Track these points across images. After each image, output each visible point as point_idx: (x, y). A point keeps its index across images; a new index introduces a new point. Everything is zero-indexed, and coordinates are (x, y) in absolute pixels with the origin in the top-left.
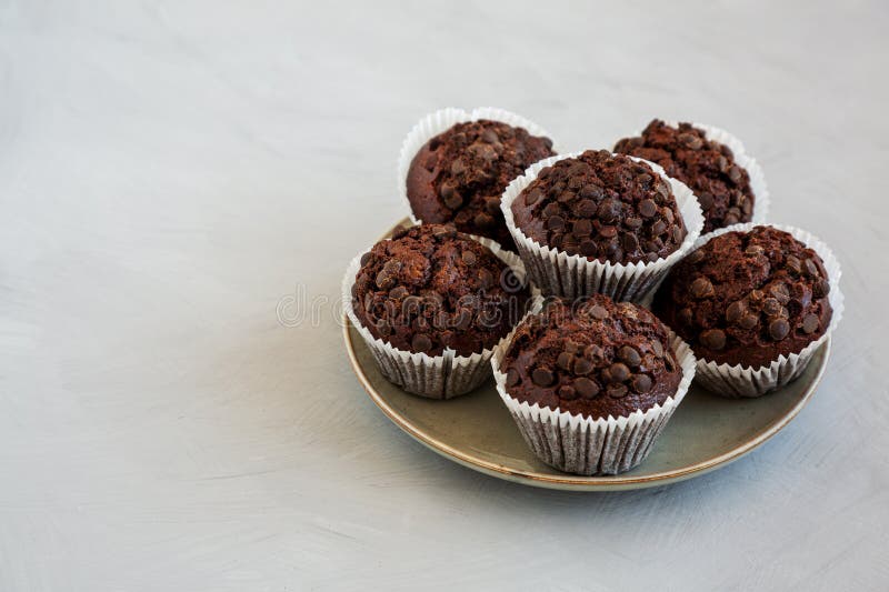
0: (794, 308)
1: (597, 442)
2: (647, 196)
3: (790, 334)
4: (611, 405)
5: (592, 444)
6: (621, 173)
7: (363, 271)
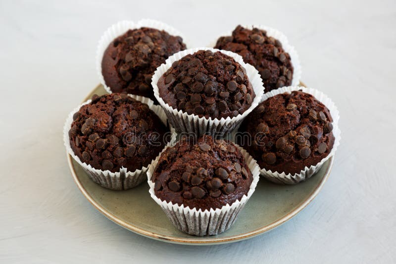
0: (313, 140)
1: (205, 221)
2: (232, 79)
3: (311, 155)
4: (212, 202)
5: (202, 222)
6: (218, 65)
7: (74, 123)
